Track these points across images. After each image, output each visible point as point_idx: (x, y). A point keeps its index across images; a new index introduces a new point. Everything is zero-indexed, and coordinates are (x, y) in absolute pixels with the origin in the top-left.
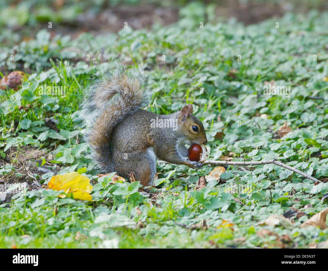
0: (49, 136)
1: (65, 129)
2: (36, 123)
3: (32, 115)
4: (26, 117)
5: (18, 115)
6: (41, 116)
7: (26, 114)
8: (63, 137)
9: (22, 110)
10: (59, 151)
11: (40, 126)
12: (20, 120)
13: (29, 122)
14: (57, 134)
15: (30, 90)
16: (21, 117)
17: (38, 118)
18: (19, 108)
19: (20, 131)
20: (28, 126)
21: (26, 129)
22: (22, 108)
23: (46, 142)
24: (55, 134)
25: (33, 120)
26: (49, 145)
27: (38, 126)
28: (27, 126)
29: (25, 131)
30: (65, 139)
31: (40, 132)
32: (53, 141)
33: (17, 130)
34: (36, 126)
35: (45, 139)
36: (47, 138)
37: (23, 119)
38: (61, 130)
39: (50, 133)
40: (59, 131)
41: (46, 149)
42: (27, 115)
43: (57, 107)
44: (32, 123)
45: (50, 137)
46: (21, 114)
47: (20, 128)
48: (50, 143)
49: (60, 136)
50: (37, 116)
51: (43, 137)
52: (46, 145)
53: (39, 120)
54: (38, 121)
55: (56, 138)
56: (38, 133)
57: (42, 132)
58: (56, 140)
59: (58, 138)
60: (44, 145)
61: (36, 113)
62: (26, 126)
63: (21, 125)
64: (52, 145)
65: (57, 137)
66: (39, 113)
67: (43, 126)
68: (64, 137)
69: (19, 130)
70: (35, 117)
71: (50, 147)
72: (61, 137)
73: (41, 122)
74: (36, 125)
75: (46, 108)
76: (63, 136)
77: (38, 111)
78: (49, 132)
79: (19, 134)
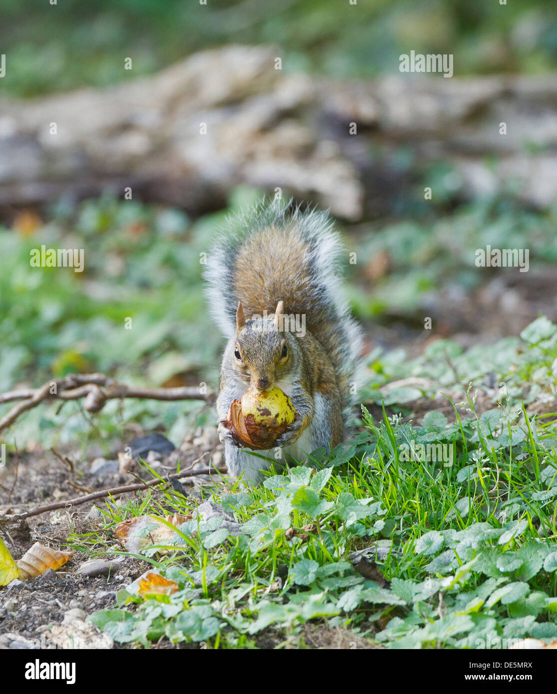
0: (363, 597)
1: (402, 577)
2: (330, 568)
3: (318, 549)
4: (306, 555)
5: (284, 552)
6: (342, 550)
7: (304, 549)
8: (398, 598)
9: (294, 538)
10: (394, 632)
11: (342, 574)
12: (291, 563)
13: (314, 567)
14: (385, 592)
15: (311, 488)
16: (292, 555)
17: (336, 555)
18: (287, 533)
19: (292, 591)
20: (311, 578)
21: (307, 584)
22: (294, 533)
23: (358, 613)
24: (378, 593)
25: (322, 561)
26: (366, 620)
27: (337, 574)
28: (308, 578)
29: (305, 589)
30: (403, 603)
31: (341, 591)
32: (373, 610)
33: (286, 588)
34: (330, 577)
35: (355, 606)
36: (360, 603)
37: (297, 559)
38: (395, 581)
39: (366, 591)
40: (387, 585)
41: (358, 630)
42: (307, 549)
43: (380, 525)
44: (321, 570)
45: (365, 600)
46: (291, 549)
47: (292, 583)
48: (369, 614)
49: (391, 595)
50: (333, 551)
51: (349, 601)
52: (357, 621)
53: (336, 561)
54: (334, 564)
55: (380, 601)
56: (336, 593)
57: (345, 589)
58: (382, 606)
59: (386, 601)
60: (352, 622)
61: (329, 543)
62: (305, 578)
63: (294, 577)
64: (372, 619)
65: (384, 598)
66: (335, 545)
67: (347, 573)
68: (401, 599)
69: (289, 588)
70: (327, 553)
71: (368, 624)
72: (393, 599)
73: (344, 565)
74: (331, 572)
75: (352, 530)
76: (398, 596)
77: (334, 540)
78: (364, 589)
79: (291, 597)
